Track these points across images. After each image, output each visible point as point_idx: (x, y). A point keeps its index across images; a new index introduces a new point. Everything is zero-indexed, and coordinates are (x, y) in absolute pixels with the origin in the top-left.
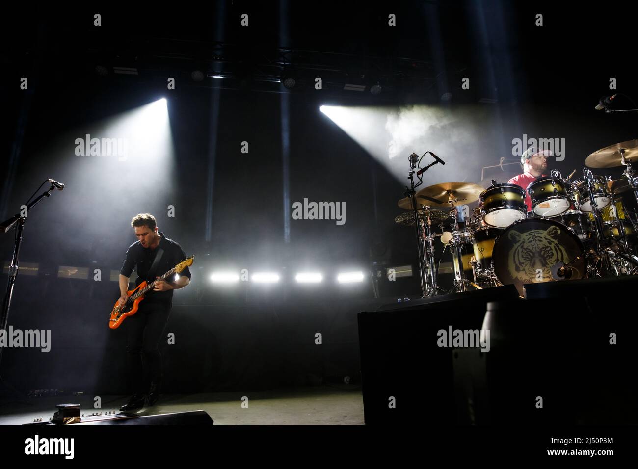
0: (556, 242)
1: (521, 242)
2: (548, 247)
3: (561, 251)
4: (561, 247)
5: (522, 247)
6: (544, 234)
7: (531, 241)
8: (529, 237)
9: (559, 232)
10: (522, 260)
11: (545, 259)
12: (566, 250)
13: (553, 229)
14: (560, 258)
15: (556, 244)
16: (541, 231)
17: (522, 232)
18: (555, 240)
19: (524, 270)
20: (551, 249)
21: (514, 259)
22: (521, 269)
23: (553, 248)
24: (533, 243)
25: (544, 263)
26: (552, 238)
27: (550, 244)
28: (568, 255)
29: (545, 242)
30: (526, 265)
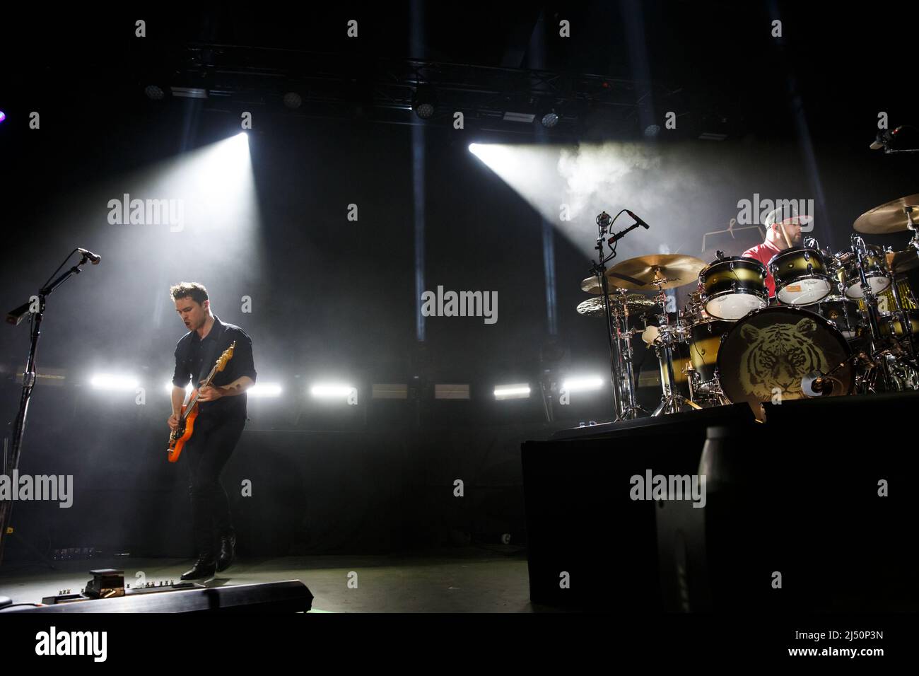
0: (810, 341)
1: (758, 342)
2: (797, 349)
3: (817, 354)
4: (817, 349)
5: (760, 349)
6: (792, 329)
7: (773, 341)
8: (770, 334)
9: (815, 327)
10: (760, 368)
11: (793, 366)
12: (825, 354)
13: (806, 322)
14: (815, 364)
15: (810, 345)
16: (788, 326)
17: (760, 328)
18: (809, 338)
19: (762, 381)
20: (802, 352)
21: (749, 367)
22: (759, 381)
23: (805, 351)
24: (776, 343)
25: (792, 372)
26: (805, 335)
27: (801, 344)
28: (828, 361)
29: (793, 341)
30: (767, 374)
